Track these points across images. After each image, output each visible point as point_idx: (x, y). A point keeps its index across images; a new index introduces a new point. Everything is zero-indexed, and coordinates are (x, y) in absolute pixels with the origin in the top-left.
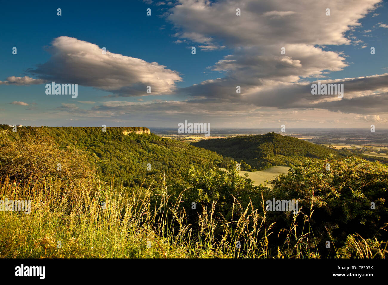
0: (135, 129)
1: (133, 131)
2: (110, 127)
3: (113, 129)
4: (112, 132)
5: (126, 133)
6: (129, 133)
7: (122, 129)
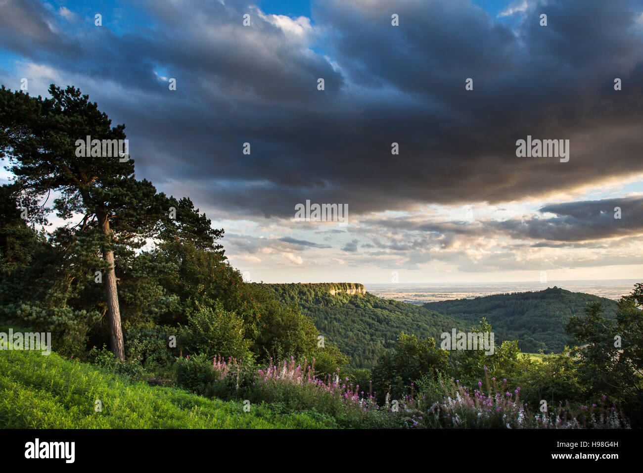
0: (343, 285)
1: (342, 289)
2: (310, 284)
3: (315, 286)
4: (314, 290)
5: (333, 292)
6: (337, 292)
7: (328, 286)
